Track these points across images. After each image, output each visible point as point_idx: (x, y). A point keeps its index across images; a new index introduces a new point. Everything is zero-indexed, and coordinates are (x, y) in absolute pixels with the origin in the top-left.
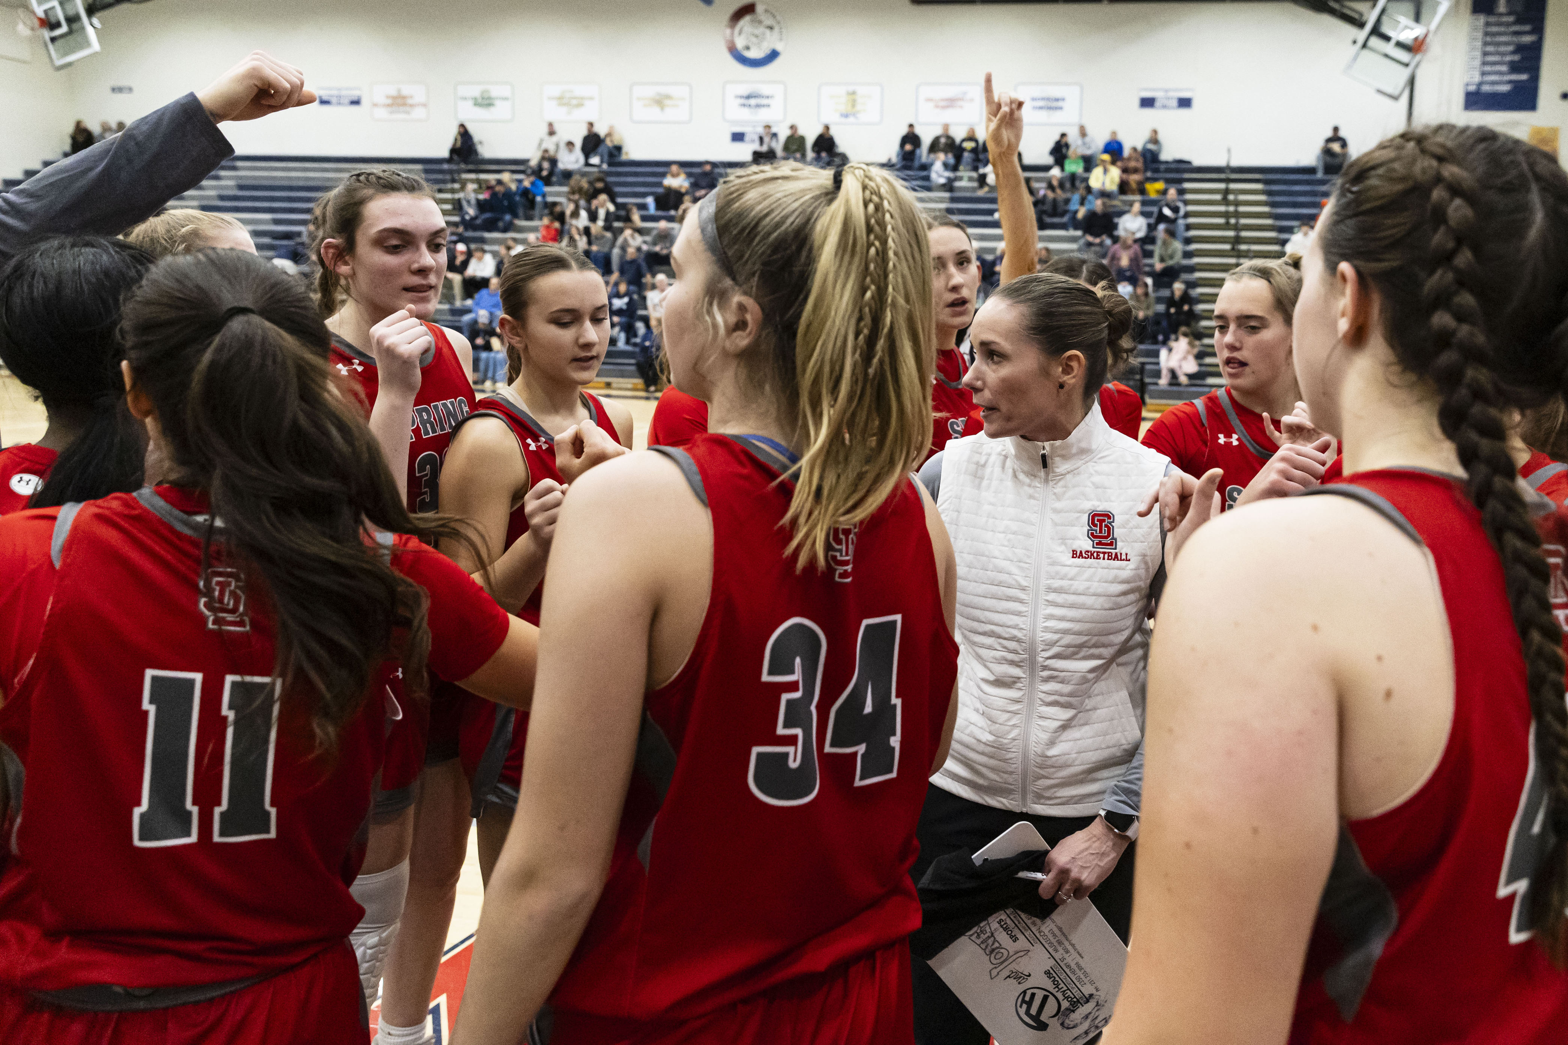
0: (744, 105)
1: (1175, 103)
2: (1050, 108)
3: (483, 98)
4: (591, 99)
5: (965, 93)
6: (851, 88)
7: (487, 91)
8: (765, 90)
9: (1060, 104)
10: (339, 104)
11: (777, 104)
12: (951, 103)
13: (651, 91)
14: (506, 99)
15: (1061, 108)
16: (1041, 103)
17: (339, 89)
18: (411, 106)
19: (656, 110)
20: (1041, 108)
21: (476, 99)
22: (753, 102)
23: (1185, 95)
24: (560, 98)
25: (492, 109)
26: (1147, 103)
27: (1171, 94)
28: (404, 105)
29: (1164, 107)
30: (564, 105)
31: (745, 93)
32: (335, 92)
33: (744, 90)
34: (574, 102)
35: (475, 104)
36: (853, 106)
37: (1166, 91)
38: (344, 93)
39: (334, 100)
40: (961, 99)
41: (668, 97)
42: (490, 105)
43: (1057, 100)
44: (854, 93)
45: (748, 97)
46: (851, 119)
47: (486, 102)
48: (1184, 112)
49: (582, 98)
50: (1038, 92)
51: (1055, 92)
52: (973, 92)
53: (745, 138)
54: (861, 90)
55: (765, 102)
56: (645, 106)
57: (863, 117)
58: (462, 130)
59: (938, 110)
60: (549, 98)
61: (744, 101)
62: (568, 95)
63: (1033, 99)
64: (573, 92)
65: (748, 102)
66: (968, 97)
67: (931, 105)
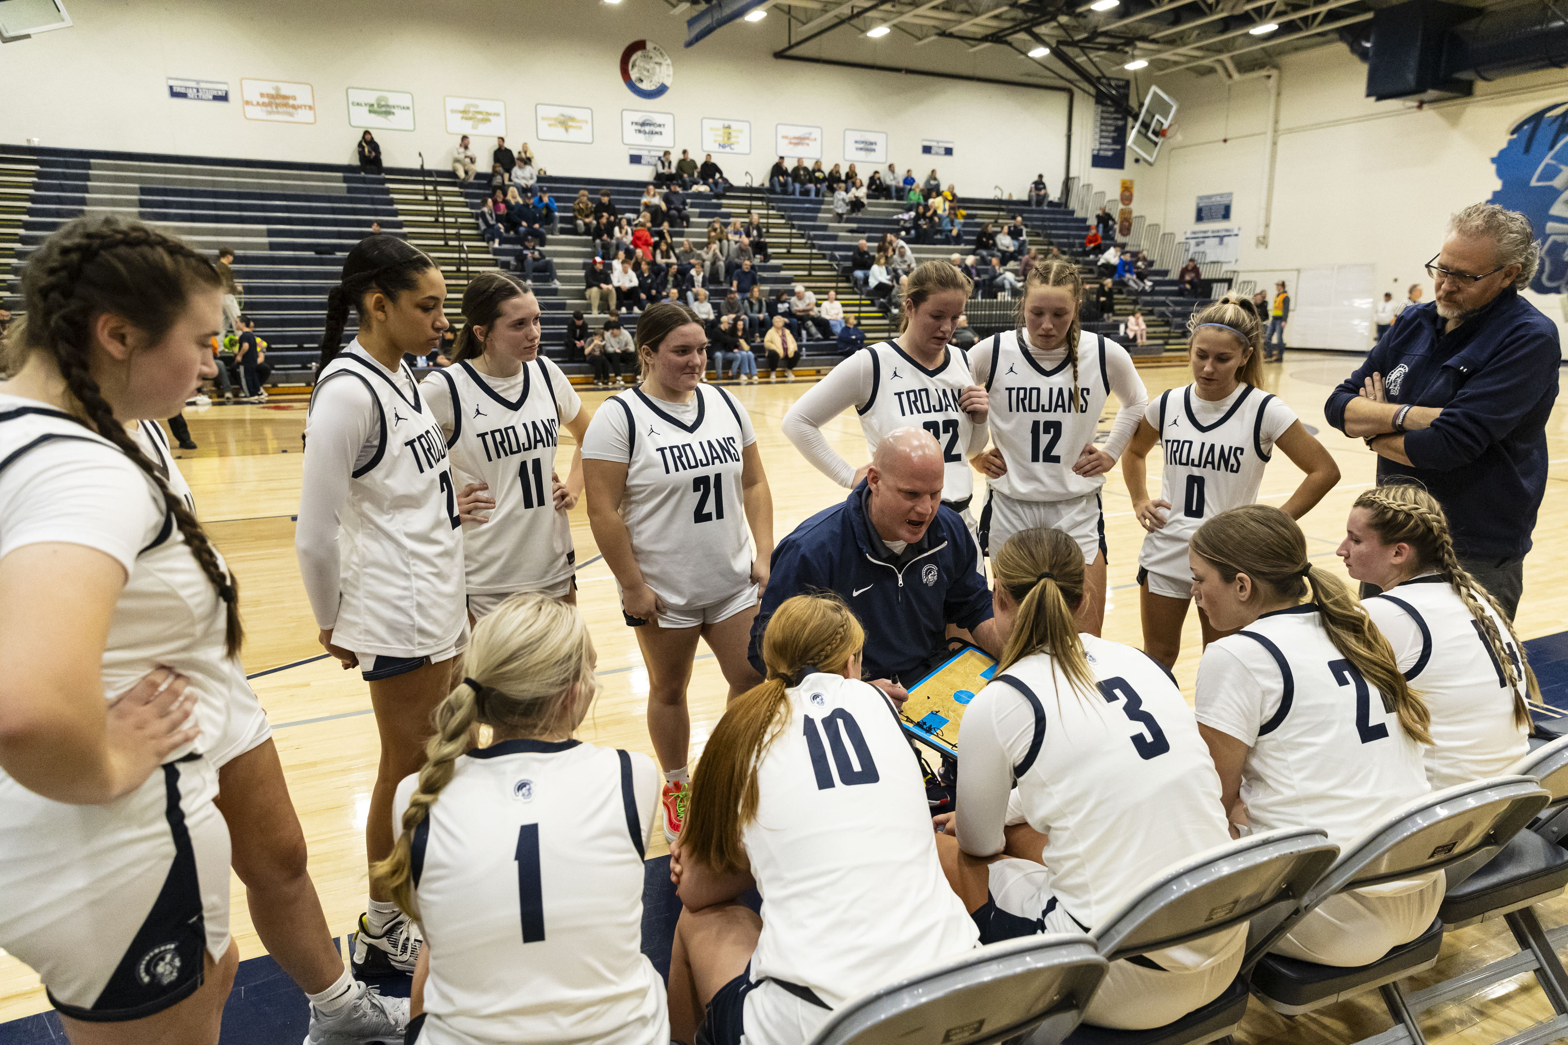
0: (640, 131)
1: (943, 152)
2: (867, 150)
3: (379, 106)
4: (498, 115)
5: (811, 134)
6: (727, 123)
7: (386, 99)
8: (657, 119)
9: (873, 147)
10: (198, 98)
11: (667, 131)
12: (800, 141)
13: (555, 112)
14: (408, 108)
15: (874, 150)
16: (861, 146)
17: (198, 82)
18: (294, 107)
19: (561, 130)
20: (861, 149)
21: (372, 105)
22: (647, 129)
23: (949, 146)
24: (464, 112)
25: (390, 117)
26: (927, 150)
27: (941, 144)
28: (286, 105)
29: (937, 154)
30: (470, 119)
31: (641, 121)
32: (194, 85)
33: (639, 117)
34: (480, 116)
35: (370, 111)
36: (729, 138)
37: (938, 142)
38: (202, 85)
39: (191, 93)
40: (808, 138)
41: (572, 119)
42: (388, 113)
43: (872, 144)
44: (729, 127)
45: (643, 124)
46: (728, 149)
47: (384, 109)
48: (948, 158)
49: (489, 114)
50: (859, 136)
51: (870, 137)
52: (816, 133)
53: (643, 161)
54: (734, 125)
55: (658, 129)
56: (550, 125)
57: (737, 148)
58: (368, 137)
59: (791, 146)
60: (453, 111)
61: (639, 127)
62: (472, 109)
63: (856, 142)
64: (477, 106)
65: (642, 129)
66: (812, 137)
67: (786, 141)
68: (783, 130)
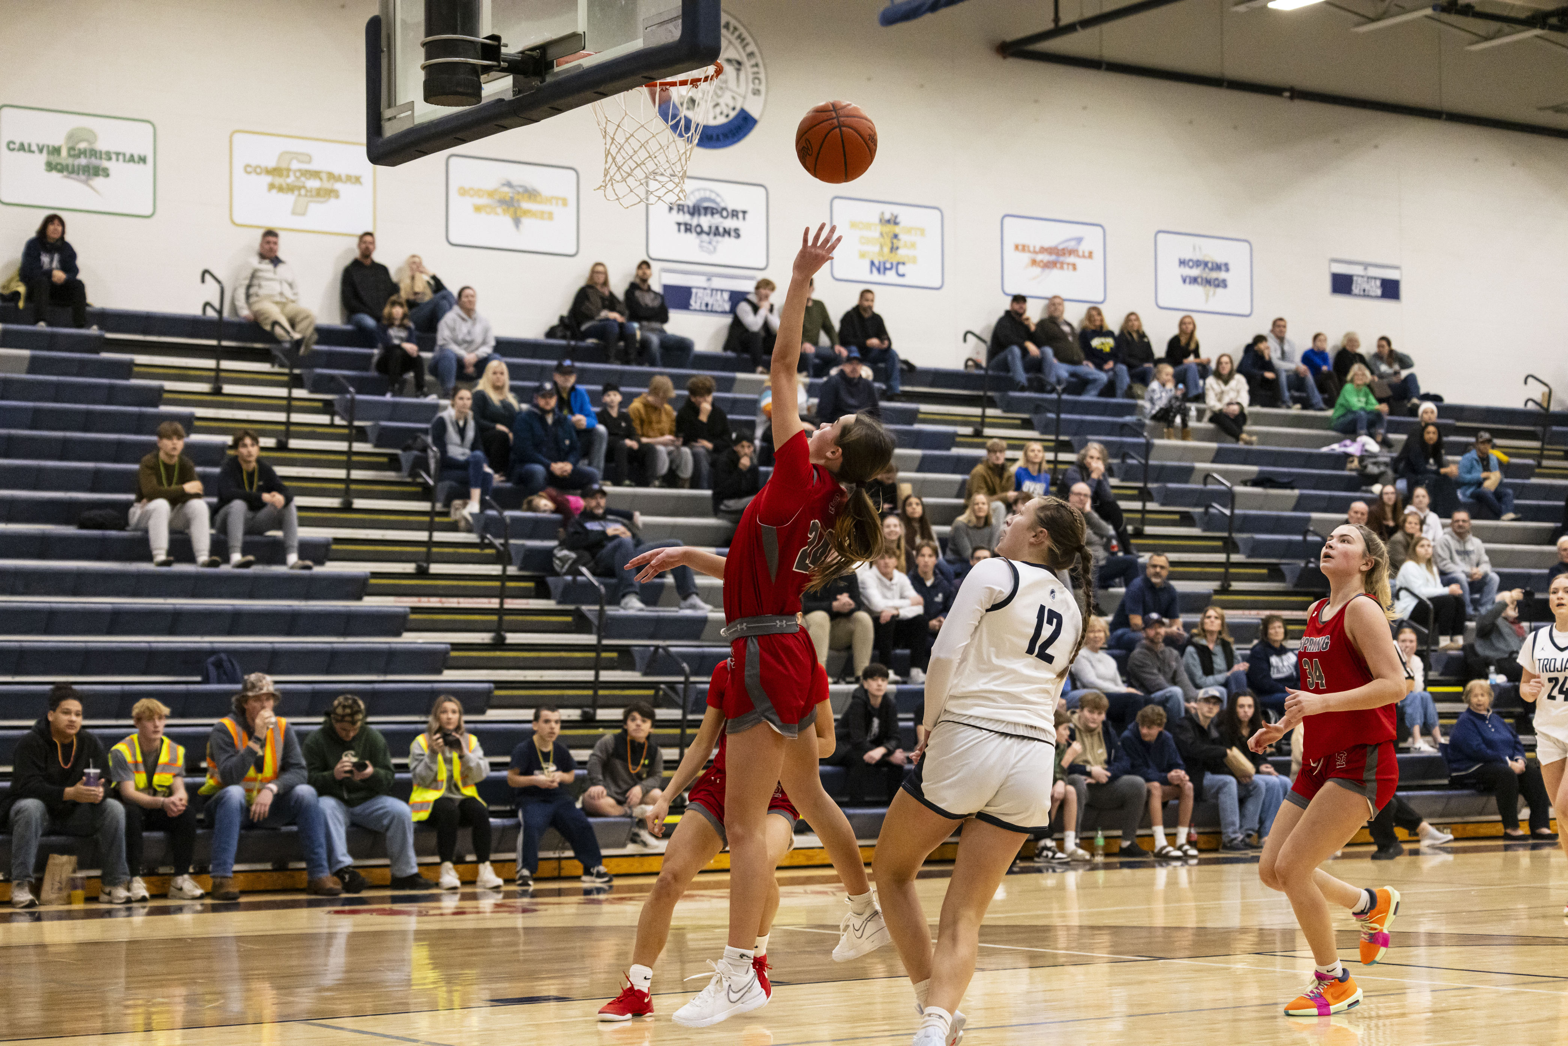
0: (688, 228)
1: (1377, 289)
2: (1208, 282)
3: (72, 152)
4: (356, 180)
5: (1079, 240)
6: (889, 211)
7: (92, 136)
8: (730, 197)
9: (1222, 275)
11: (752, 228)
12: (1057, 257)
14: (143, 160)
15: (1223, 284)
16: (1195, 272)
19: (506, 220)
20: (1194, 280)
21: (57, 151)
22: (706, 221)
23: (1391, 275)
24: (277, 172)
25: (98, 182)
26: (1343, 285)
27: (1373, 272)
29: (1365, 295)
30: (290, 189)
31: (690, 202)
33: (687, 192)
35: (51, 167)
36: (894, 249)
37: (1366, 266)
40: (1072, 252)
41: (531, 194)
42: (97, 172)
43: (1218, 267)
44: (894, 221)
45: (696, 210)
46: (891, 277)
47: (83, 161)
48: (1388, 305)
49: (336, 178)
50: (1188, 248)
51: (1214, 252)
52: (1092, 240)
53: (694, 303)
54: (906, 216)
55: (730, 223)
56: (478, 209)
57: (912, 274)
58: (53, 230)
59: (1037, 270)
60: (250, 169)
61: (686, 218)
62: (295, 165)
63: (1182, 263)
64: (309, 159)
65: (694, 221)
66: (1084, 248)
67: (1026, 257)
68: (1017, 232)
